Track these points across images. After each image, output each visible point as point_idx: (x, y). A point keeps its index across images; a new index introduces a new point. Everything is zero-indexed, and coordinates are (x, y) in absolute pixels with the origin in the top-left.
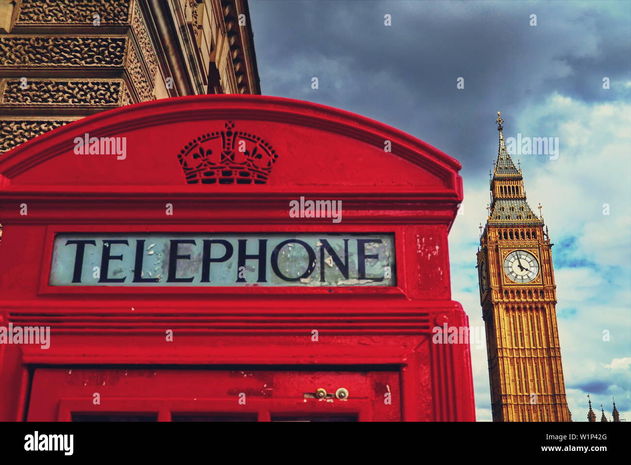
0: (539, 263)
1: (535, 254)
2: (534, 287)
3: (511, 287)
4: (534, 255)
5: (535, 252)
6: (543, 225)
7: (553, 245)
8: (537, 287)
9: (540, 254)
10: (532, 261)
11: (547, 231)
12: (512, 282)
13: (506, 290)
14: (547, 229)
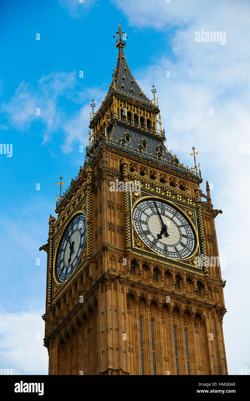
0: (197, 233)
1: (190, 216)
2: (188, 270)
3: (145, 256)
4: (188, 217)
5: (190, 213)
6: (201, 181)
7: (221, 212)
8: (193, 272)
9: (198, 219)
10: (183, 226)
11: (208, 190)
12: (146, 248)
13: (135, 259)
14: (208, 186)
